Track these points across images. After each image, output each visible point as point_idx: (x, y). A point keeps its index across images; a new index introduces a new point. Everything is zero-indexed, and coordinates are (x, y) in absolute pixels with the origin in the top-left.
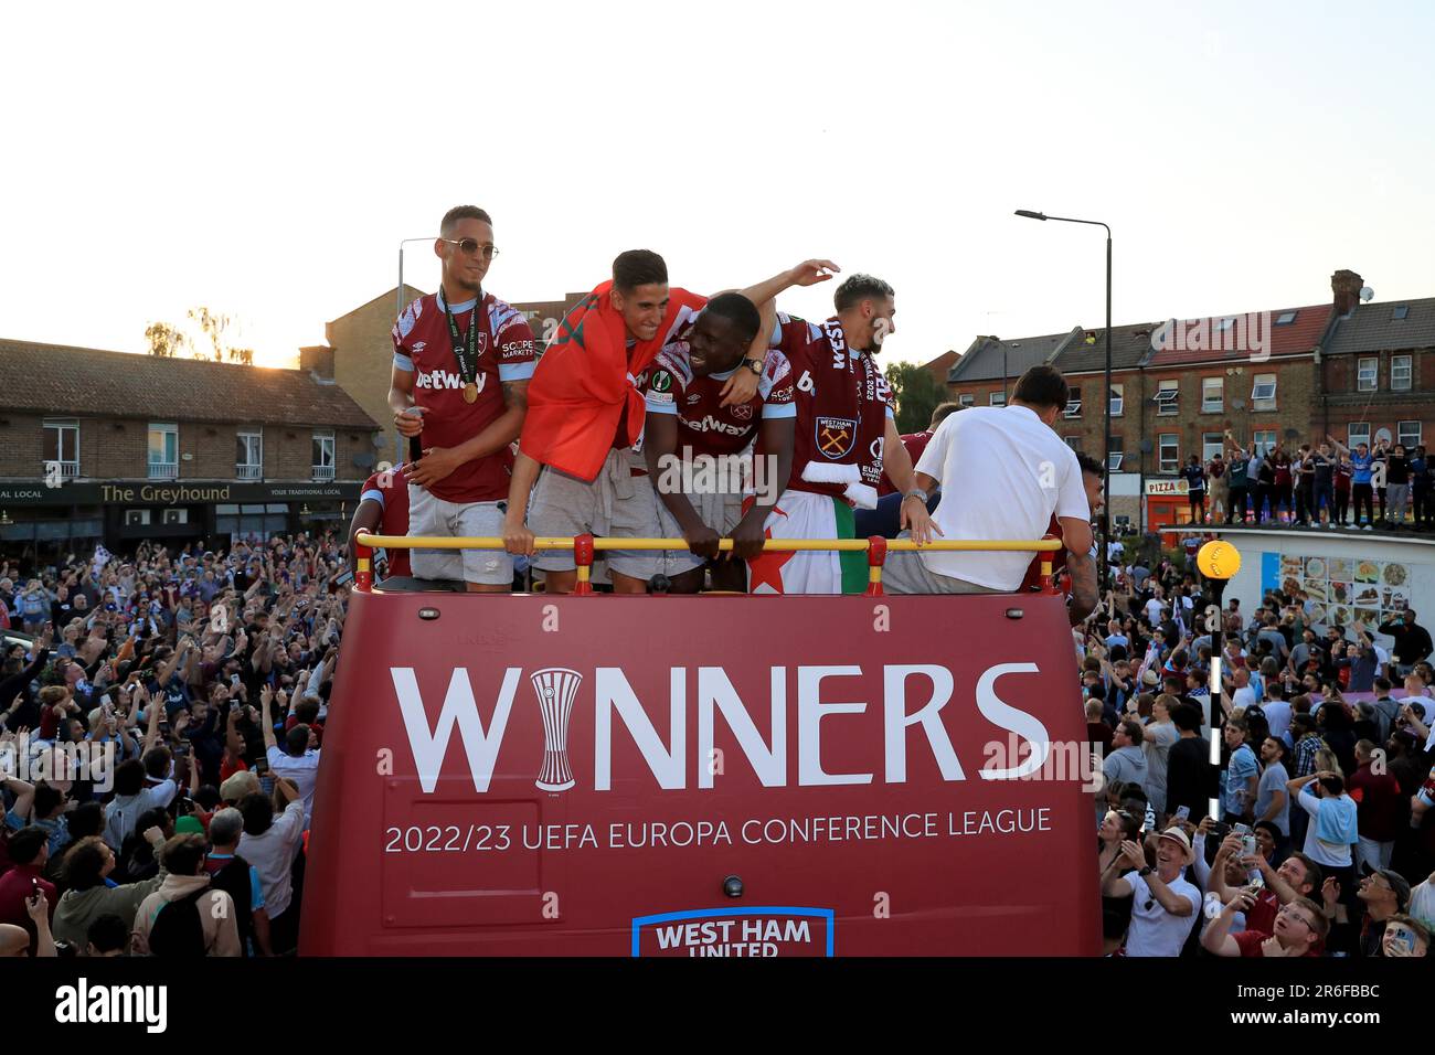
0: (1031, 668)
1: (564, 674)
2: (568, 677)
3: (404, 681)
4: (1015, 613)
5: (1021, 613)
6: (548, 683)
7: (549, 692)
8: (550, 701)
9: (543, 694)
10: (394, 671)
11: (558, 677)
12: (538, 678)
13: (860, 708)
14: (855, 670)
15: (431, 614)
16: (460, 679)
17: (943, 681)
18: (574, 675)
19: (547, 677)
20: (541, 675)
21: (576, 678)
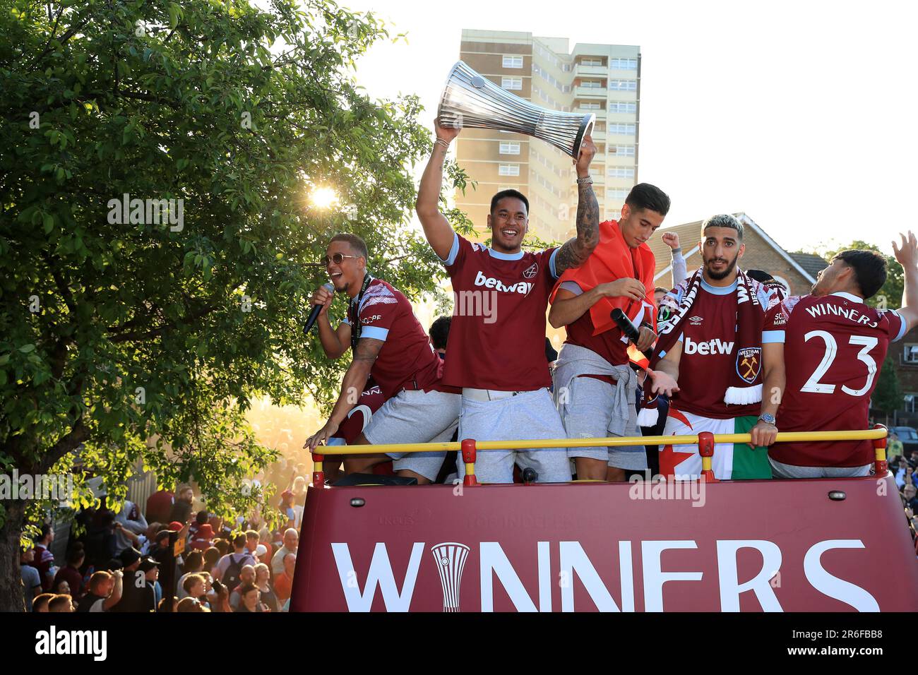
0: (857, 544)
1: (456, 547)
2: (459, 550)
3: (341, 552)
4: (836, 495)
5: (841, 495)
6: (444, 554)
7: (445, 561)
8: (446, 568)
9: (441, 563)
10: (333, 545)
11: (451, 549)
12: (437, 551)
13: (697, 576)
14: (691, 545)
15: (358, 502)
16: (380, 550)
17: (772, 554)
18: (463, 548)
19: (443, 550)
20: (439, 548)
21: (465, 550)
